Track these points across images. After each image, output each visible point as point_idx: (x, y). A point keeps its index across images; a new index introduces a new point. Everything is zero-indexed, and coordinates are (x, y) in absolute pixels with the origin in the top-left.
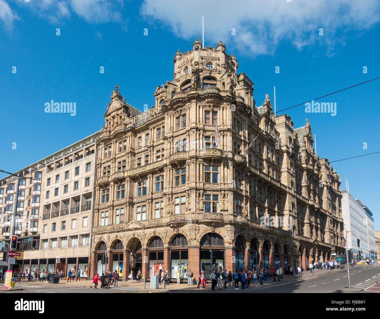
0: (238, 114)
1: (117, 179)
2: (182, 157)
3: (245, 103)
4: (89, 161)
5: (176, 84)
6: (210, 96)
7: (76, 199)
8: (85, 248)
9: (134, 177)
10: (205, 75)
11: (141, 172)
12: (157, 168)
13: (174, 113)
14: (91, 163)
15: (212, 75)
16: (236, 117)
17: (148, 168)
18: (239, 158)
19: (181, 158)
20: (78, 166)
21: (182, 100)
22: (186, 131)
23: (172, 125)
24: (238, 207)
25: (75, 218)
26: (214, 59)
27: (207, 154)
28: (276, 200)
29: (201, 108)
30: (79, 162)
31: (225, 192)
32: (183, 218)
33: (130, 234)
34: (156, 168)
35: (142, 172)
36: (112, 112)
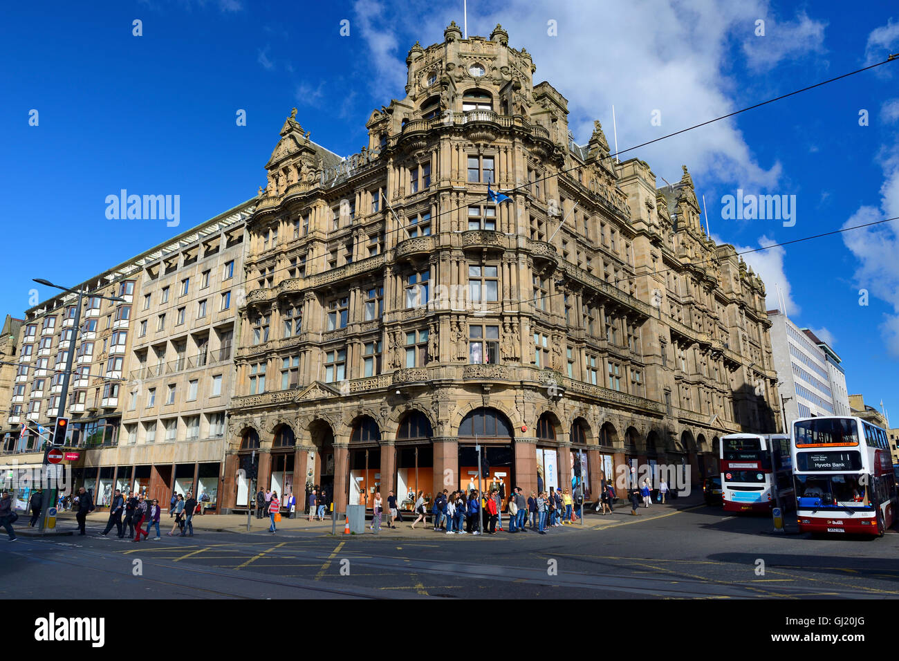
0: (535, 160)
1: (288, 294)
2: (420, 249)
3: (550, 139)
4: (232, 259)
5: (410, 105)
6: (477, 127)
7: (201, 338)
8: (213, 442)
9: (321, 291)
10: (469, 88)
11: (335, 279)
12: (371, 270)
13: (406, 161)
14: (235, 261)
15: (481, 87)
16: (533, 166)
17: (351, 271)
18: (541, 248)
19: (418, 251)
20: (208, 268)
21: (422, 136)
22: (430, 197)
23: (402, 185)
24: (542, 350)
25: (196, 376)
26: (485, 58)
27: (473, 241)
28: (626, 335)
29: (461, 150)
30: (210, 259)
31: (511, 319)
32: (422, 376)
33: (309, 413)
34: (368, 271)
35: (338, 280)
36: (283, 161)
